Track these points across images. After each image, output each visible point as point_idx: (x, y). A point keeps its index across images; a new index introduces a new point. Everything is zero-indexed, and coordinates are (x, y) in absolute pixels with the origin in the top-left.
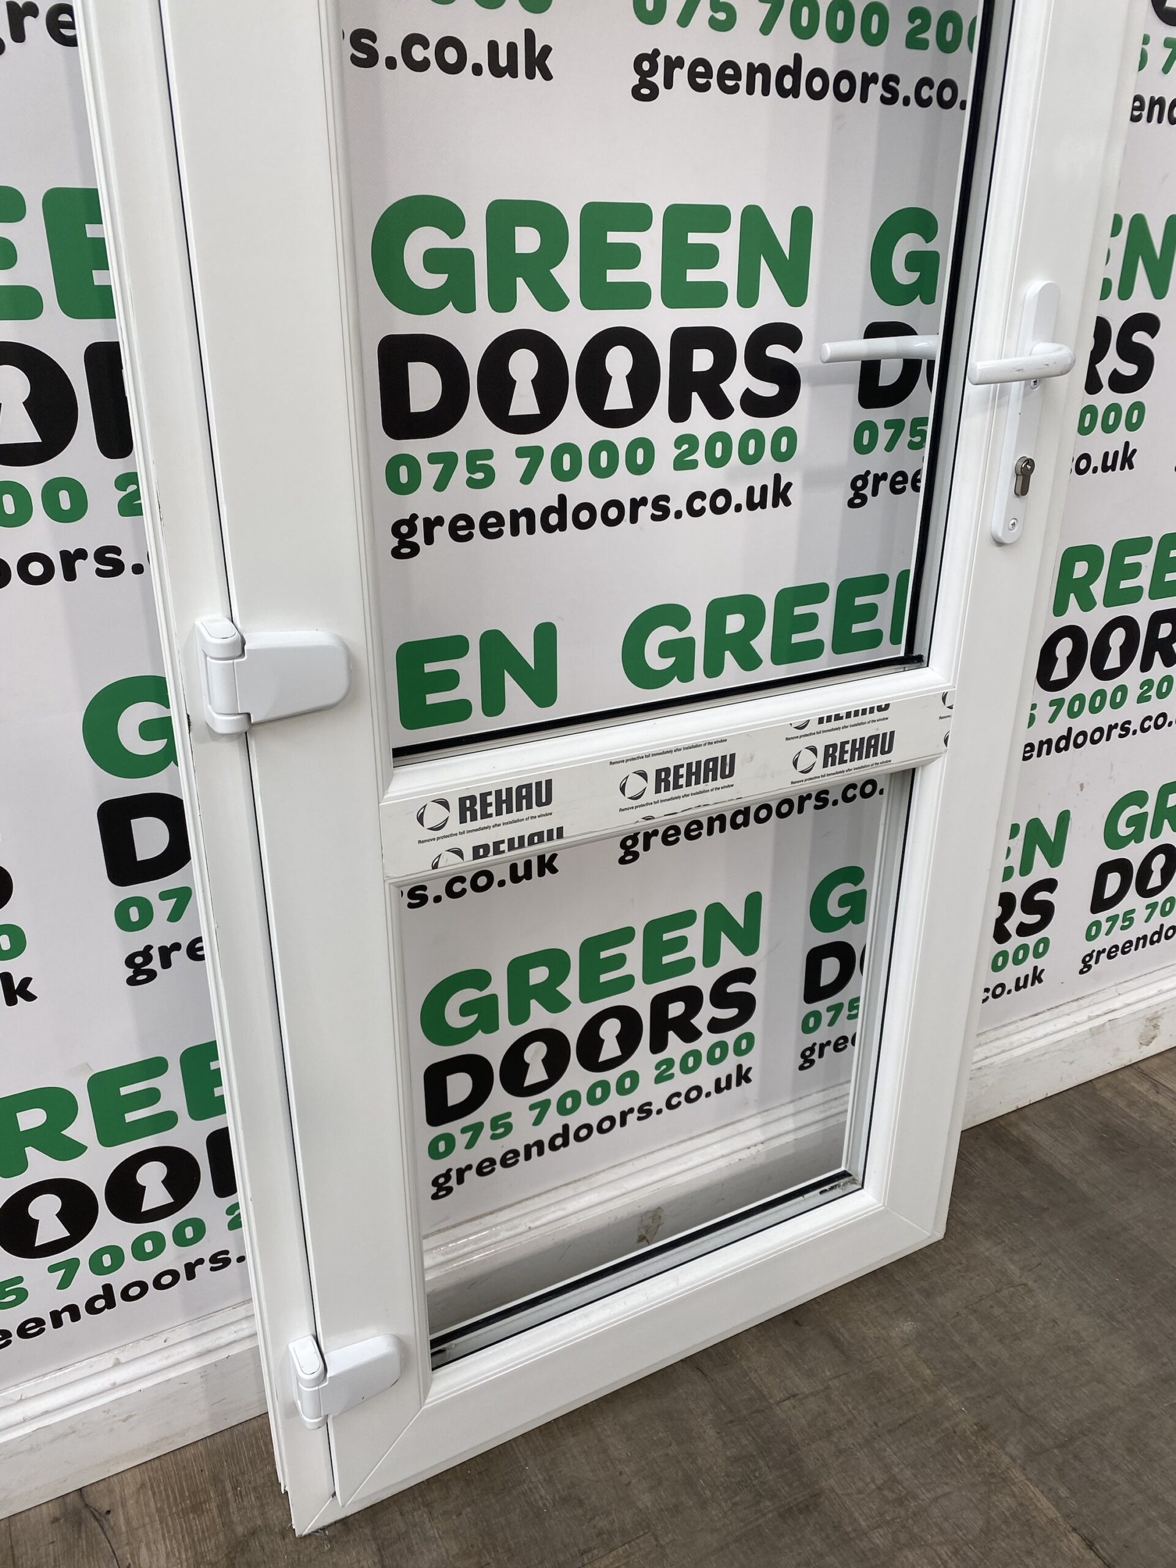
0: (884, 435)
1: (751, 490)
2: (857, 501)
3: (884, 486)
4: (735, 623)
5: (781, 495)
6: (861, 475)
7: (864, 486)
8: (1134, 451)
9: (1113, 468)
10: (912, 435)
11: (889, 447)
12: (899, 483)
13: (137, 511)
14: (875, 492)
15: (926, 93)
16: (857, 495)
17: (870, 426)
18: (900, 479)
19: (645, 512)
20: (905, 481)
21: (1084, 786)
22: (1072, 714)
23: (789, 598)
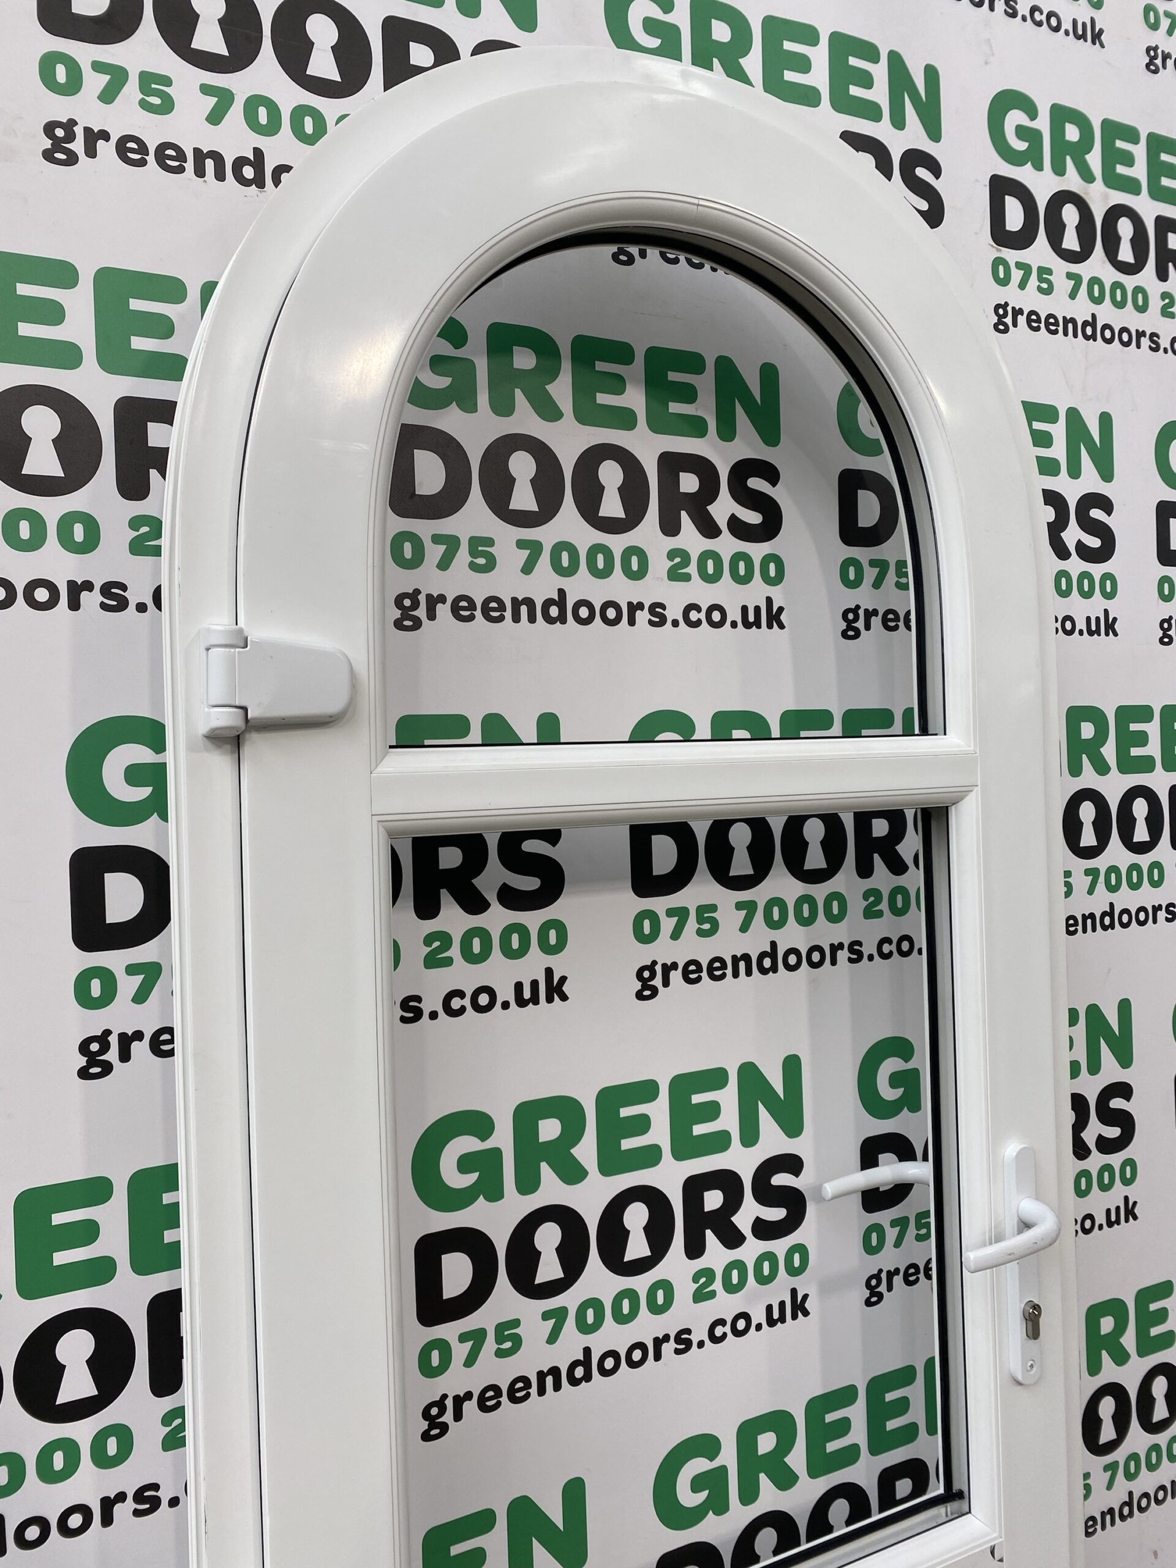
0: (891, 1234)
1: (769, 1308)
2: (874, 1299)
3: (898, 1280)
4: (766, 1442)
5: (799, 1307)
6: (874, 1275)
7: (879, 1284)
8: (1135, 1203)
9: (1118, 1222)
10: (918, 1229)
11: (898, 1243)
12: (912, 1275)
13: (181, 1443)
14: (890, 1288)
15: (886, 948)
16: (872, 1294)
17: (878, 1228)
18: (912, 1271)
19: (668, 1348)
20: (918, 1271)
21: (1158, 1552)
22: (1130, 1476)
23: (818, 1406)
